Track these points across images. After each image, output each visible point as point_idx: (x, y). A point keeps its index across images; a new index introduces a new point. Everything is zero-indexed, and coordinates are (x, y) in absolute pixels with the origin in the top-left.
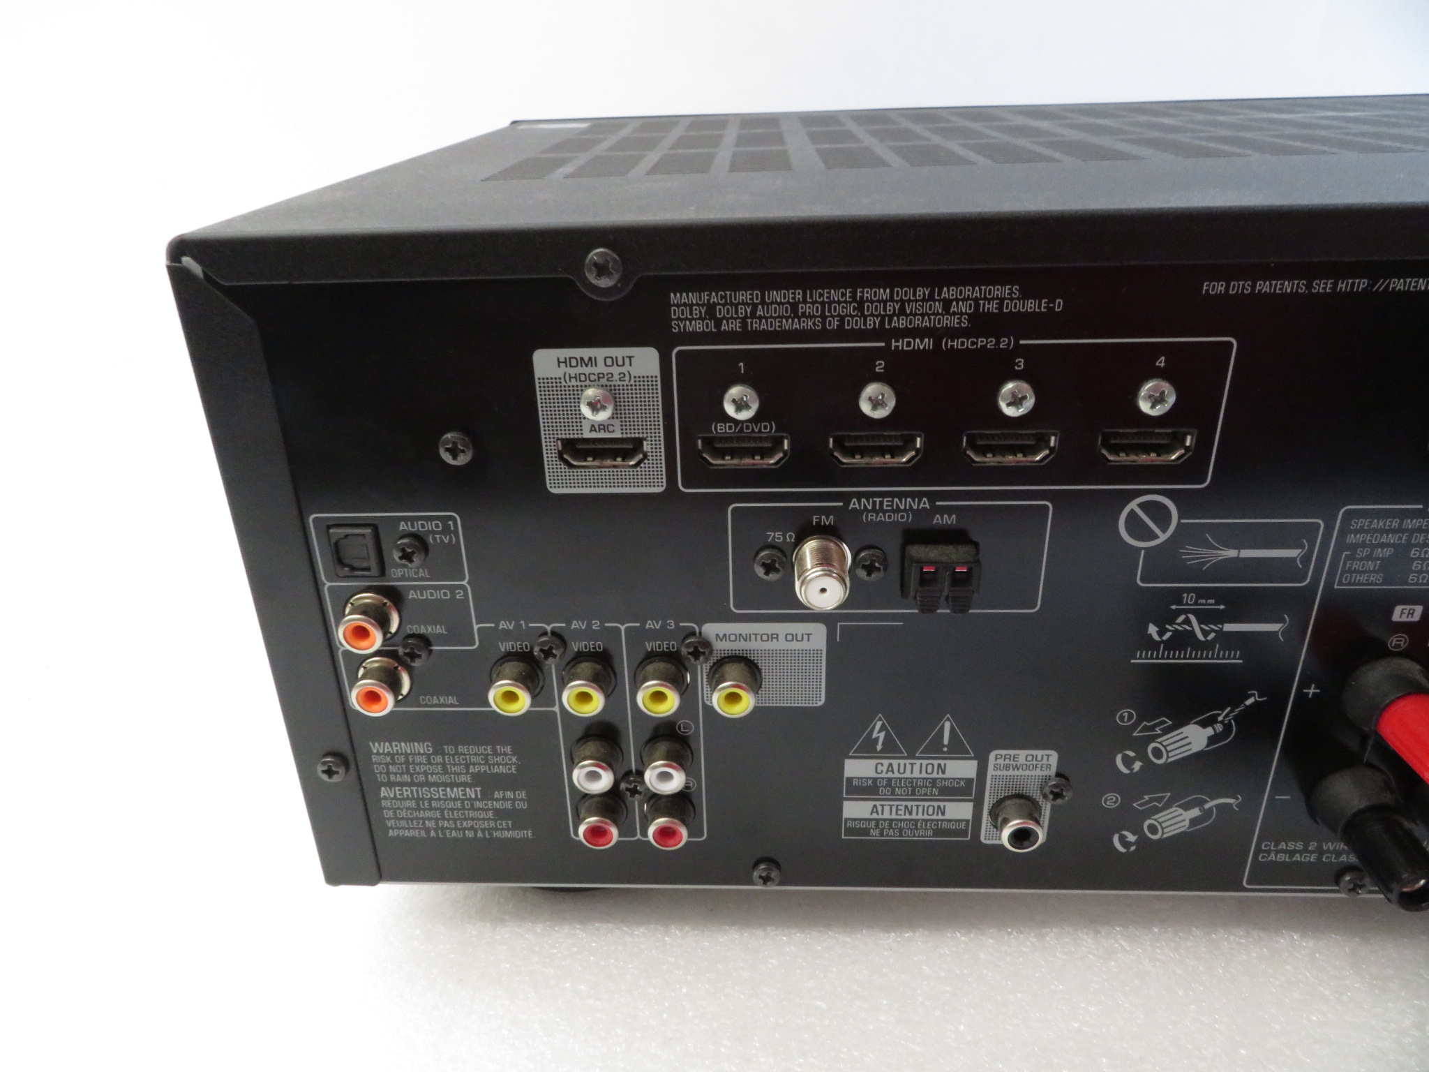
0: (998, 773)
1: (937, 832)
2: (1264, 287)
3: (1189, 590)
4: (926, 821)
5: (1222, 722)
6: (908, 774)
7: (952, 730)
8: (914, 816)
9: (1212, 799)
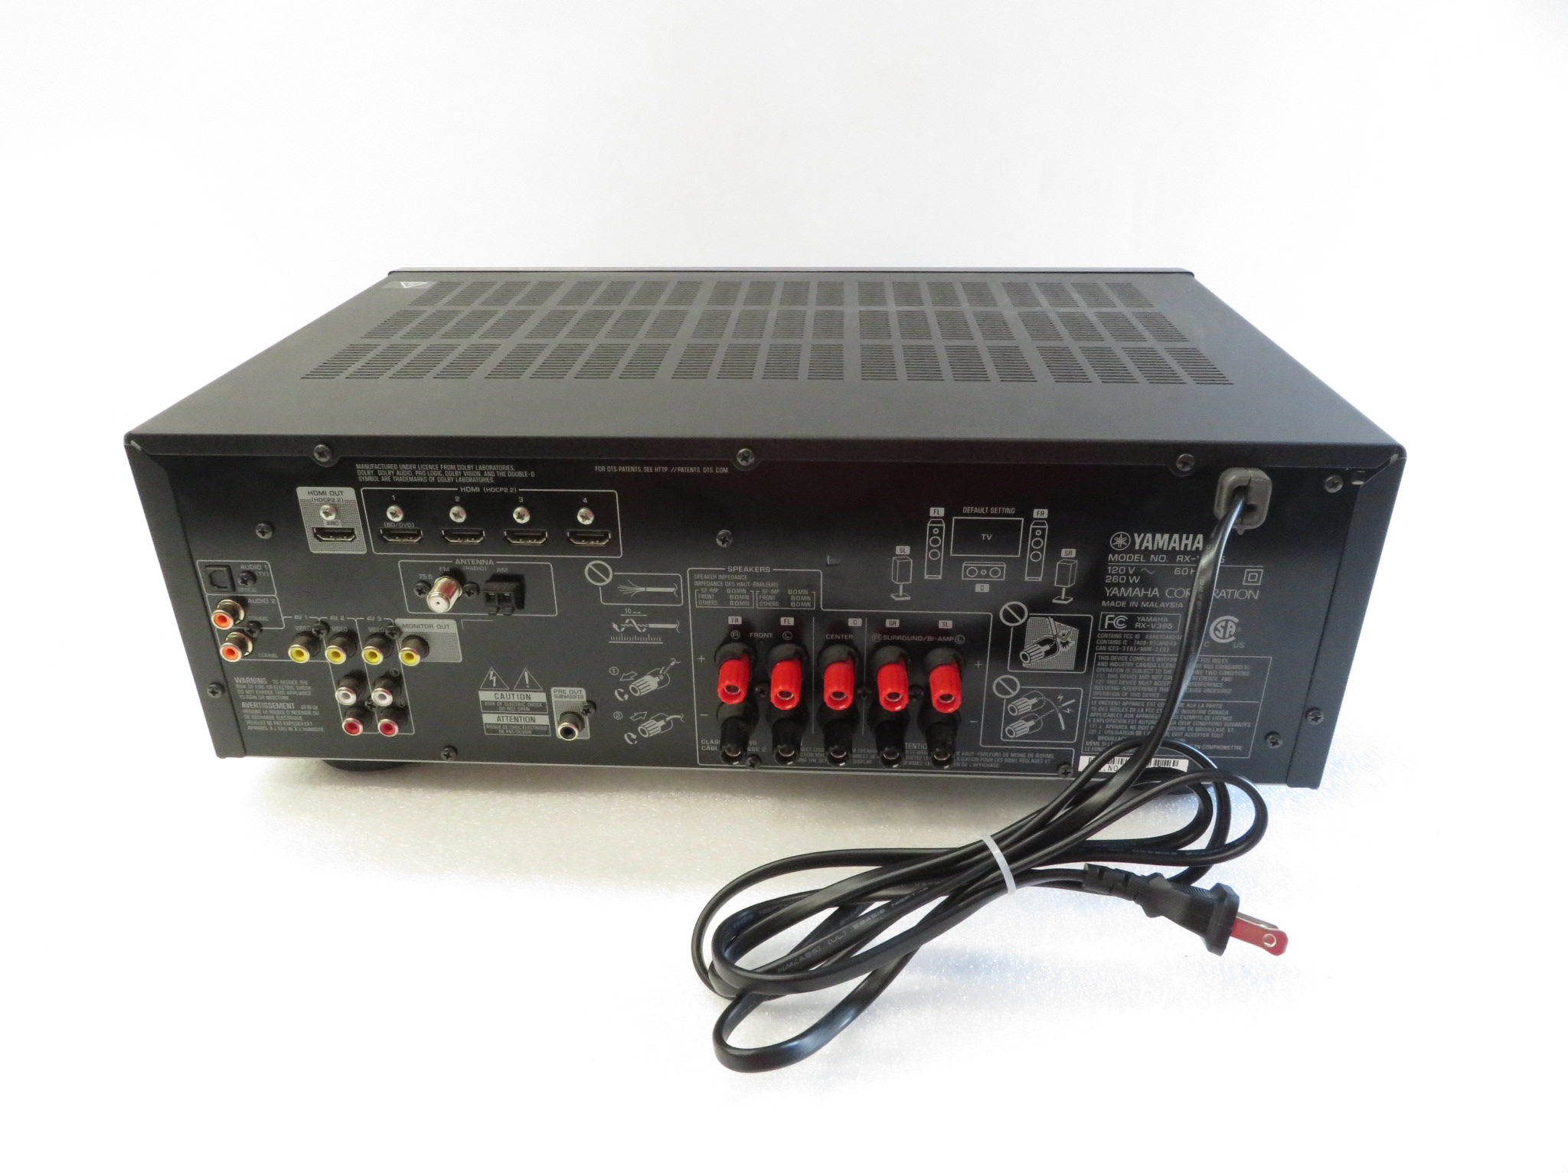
0: (557, 699)
1: (534, 732)
2: (623, 469)
3: (627, 607)
4: (527, 725)
5: (662, 674)
6: (511, 700)
7: (529, 676)
8: (519, 723)
9: (670, 715)
